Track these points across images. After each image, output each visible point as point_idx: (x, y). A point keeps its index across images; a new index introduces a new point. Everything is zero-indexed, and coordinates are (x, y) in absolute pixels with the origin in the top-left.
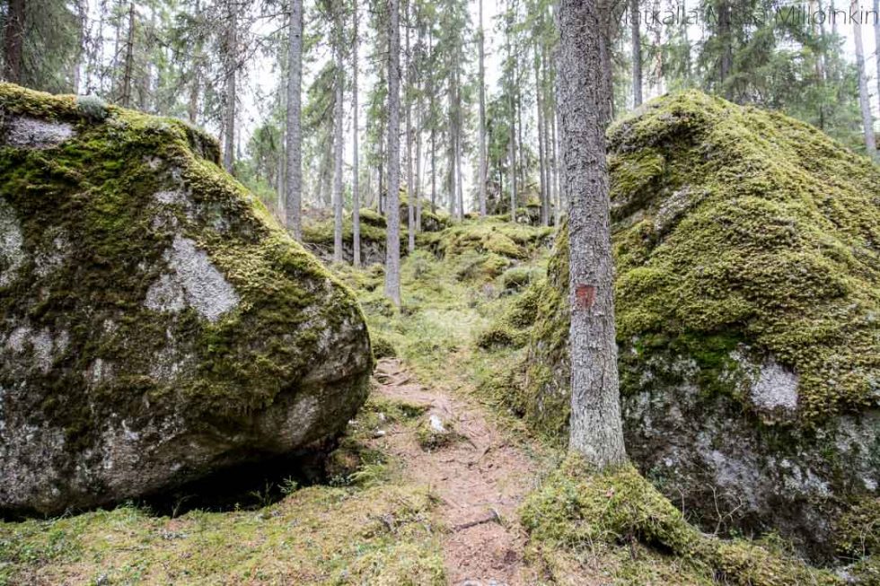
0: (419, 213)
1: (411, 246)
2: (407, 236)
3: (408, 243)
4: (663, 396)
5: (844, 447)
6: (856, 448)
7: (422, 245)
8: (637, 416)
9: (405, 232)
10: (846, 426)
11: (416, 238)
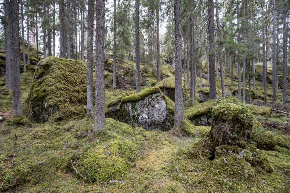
0: (29, 58)
1: (25, 69)
2: (23, 66)
3: (23, 69)
4: (38, 108)
5: (50, 111)
6: (51, 111)
7: (29, 69)
8: (35, 111)
9: (22, 64)
10: (50, 108)
11: (27, 67)
